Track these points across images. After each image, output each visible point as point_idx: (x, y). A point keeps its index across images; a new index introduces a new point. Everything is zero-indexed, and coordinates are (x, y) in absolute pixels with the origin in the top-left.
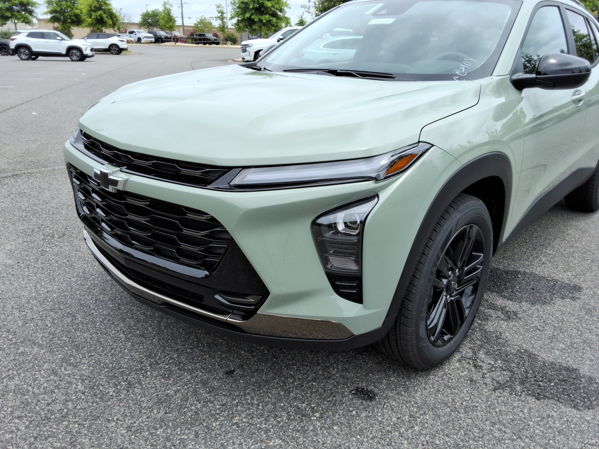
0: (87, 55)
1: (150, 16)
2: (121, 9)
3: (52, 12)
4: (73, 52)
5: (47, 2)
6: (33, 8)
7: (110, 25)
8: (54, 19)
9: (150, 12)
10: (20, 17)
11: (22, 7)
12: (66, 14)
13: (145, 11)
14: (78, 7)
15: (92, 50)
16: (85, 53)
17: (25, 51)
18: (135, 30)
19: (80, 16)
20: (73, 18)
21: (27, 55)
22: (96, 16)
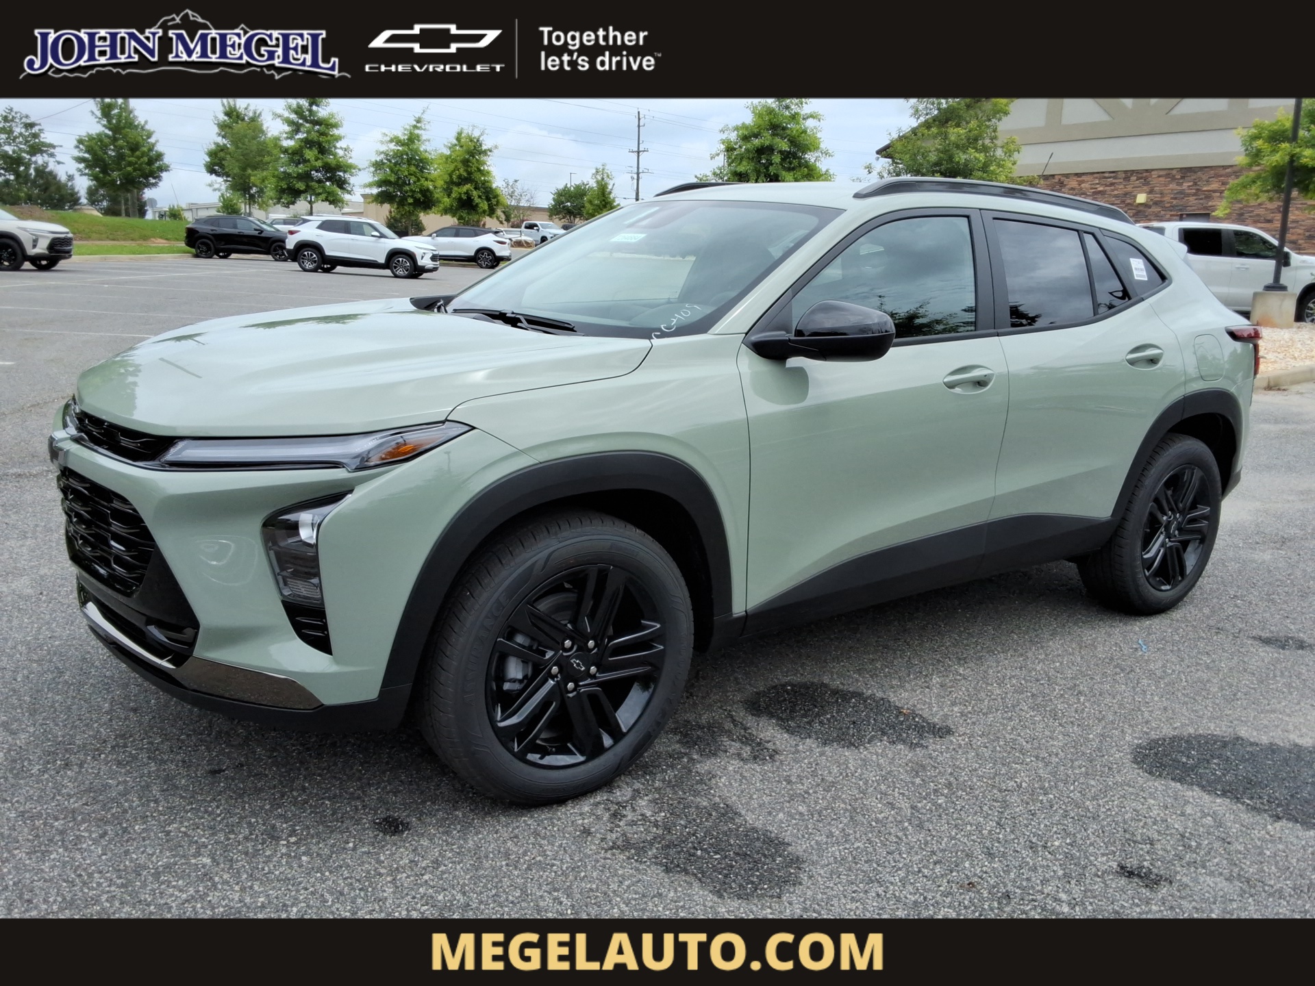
0: (424, 267)
1: (571, 197)
2: (516, 181)
3: (380, 184)
4: (399, 261)
5: (374, 165)
6: (347, 176)
7: (484, 212)
8: (383, 198)
9: (572, 188)
10: (321, 191)
11: (327, 172)
12: (407, 188)
13: (561, 187)
14: (429, 176)
15: (434, 258)
16: (420, 263)
17: (312, 255)
18: (538, 223)
19: (431, 193)
20: (419, 196)
21: (315, 262)
22: (460, 194)
